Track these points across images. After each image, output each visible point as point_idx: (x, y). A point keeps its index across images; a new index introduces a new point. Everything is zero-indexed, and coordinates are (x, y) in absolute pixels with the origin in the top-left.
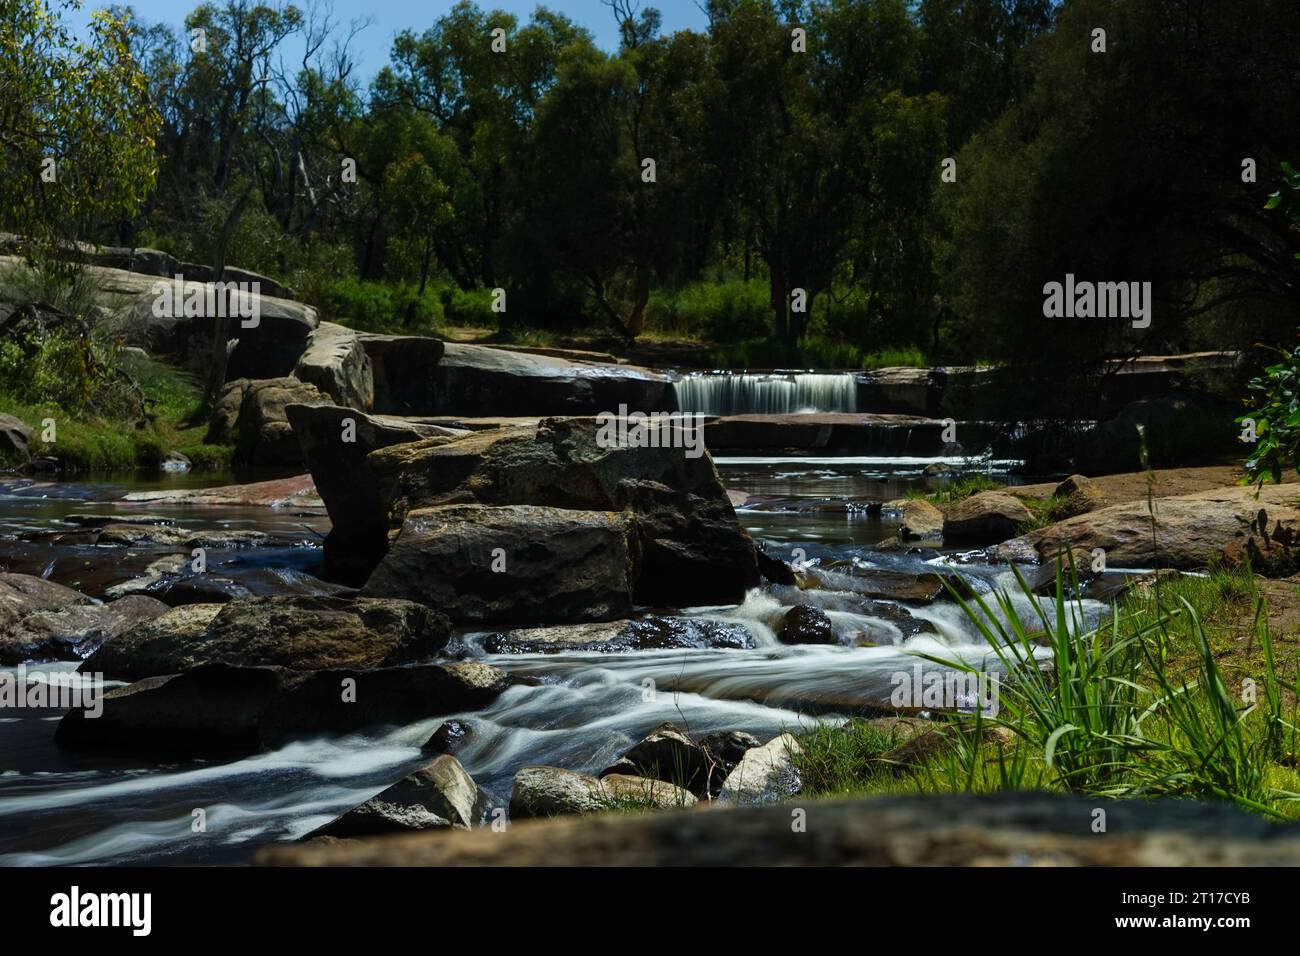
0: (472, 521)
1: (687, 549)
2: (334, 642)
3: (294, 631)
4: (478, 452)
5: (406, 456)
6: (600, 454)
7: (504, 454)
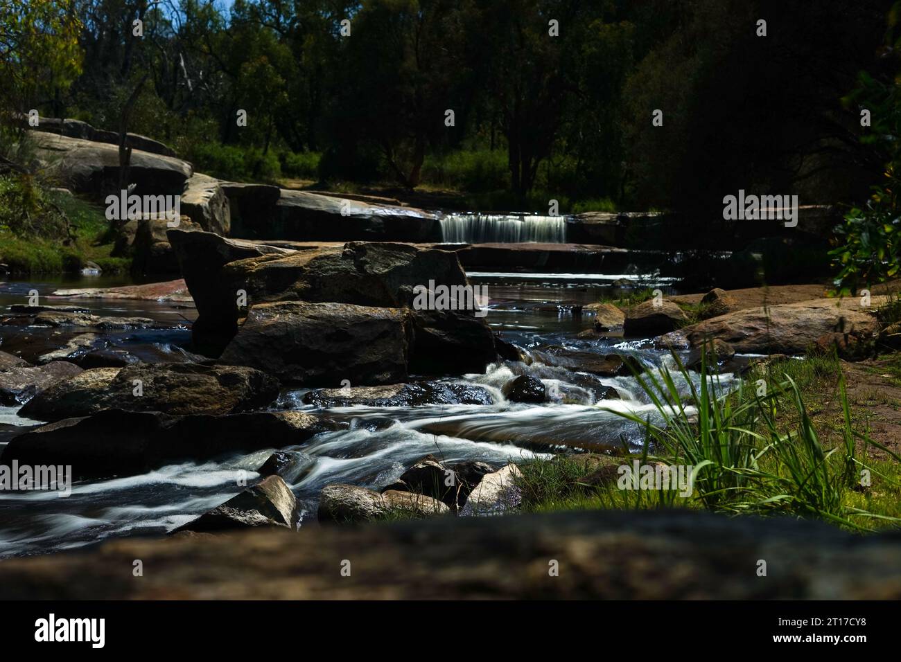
0: (296, 313)
1: (446, 335)
2: (198, 396)
3: (170, 388)
4: (301, 265)
5: (251, 267)
6: (387, 268)
7: (319, 267)
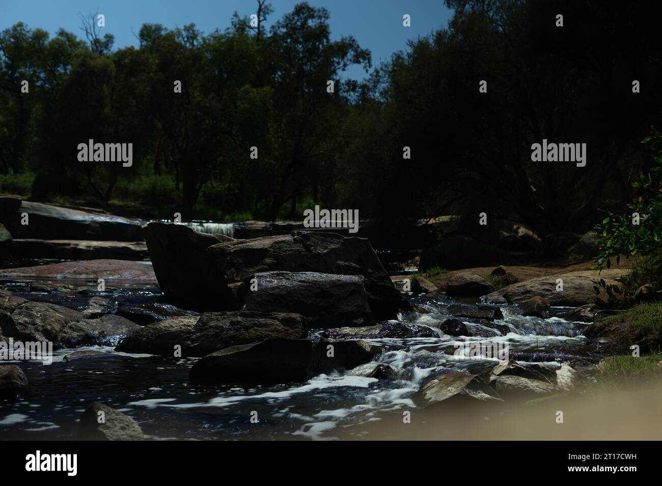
0: (289, 279)
2: (270, 333)
4: (266, 247)
5: (229, 249)
6: (326, 249)
7: (280, 248)
